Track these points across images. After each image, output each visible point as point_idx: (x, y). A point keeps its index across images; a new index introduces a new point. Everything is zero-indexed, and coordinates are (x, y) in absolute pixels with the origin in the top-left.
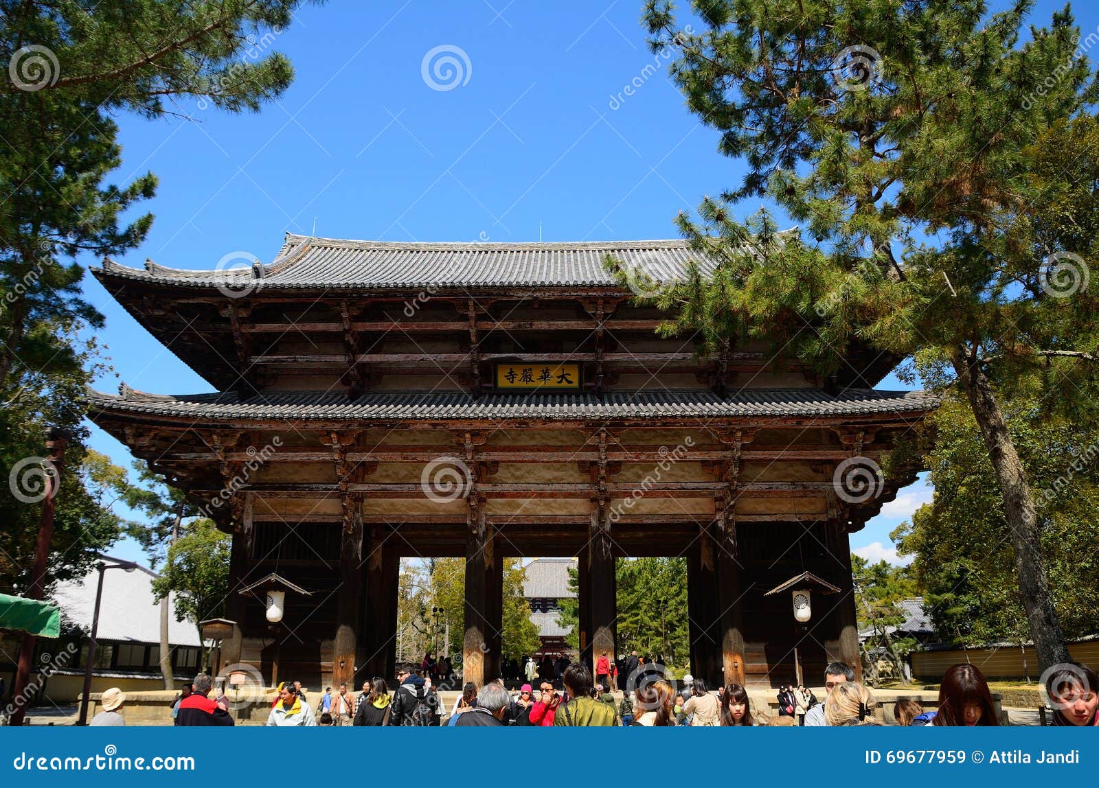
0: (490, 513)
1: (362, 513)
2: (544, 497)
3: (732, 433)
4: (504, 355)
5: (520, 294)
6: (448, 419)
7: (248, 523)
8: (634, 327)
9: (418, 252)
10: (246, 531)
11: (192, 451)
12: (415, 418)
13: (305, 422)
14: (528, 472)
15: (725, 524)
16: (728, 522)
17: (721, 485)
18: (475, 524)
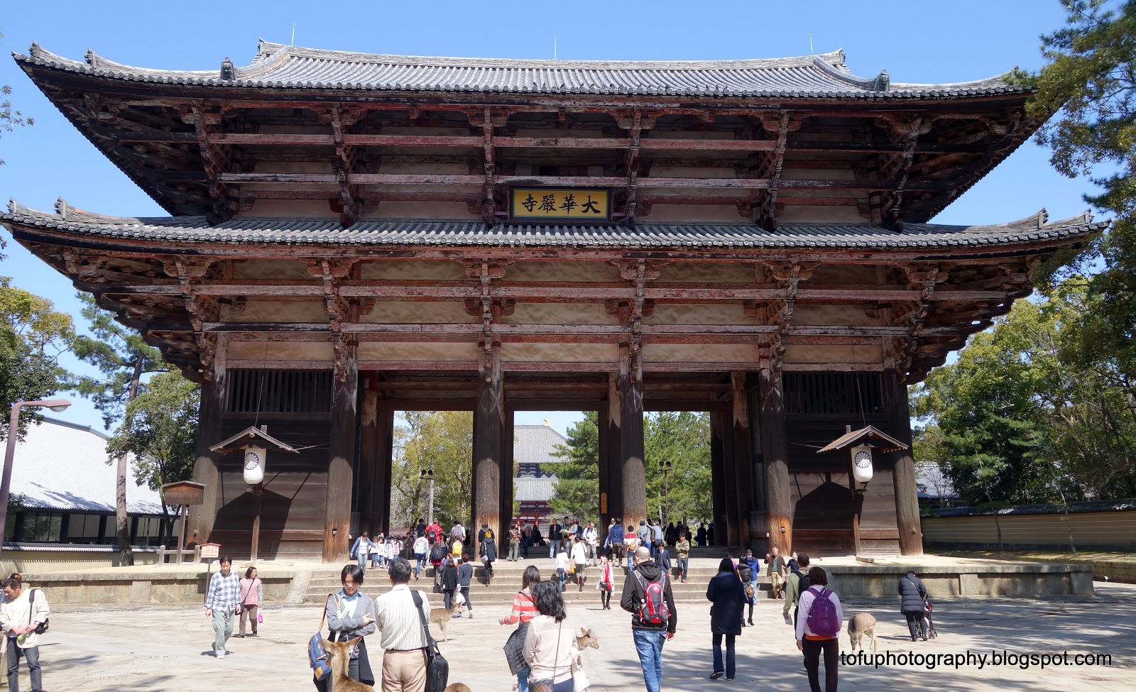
0: (505, 359)
1: (356, 358)
2: (567, 342)
3: (786, 268)
4: (523, 178)
5: (546, 103)
6: (462, 245)
7: (220, 371)
8: (674, 147)
9: (415, 67)
10: (218, 380)
11: (150, 284)
12: (424, 244)
13: (291, 247)
14: (549, 313)
15: (771, 373)
16: (775, 370)
17: (770, 328)
18: (489, 370)
